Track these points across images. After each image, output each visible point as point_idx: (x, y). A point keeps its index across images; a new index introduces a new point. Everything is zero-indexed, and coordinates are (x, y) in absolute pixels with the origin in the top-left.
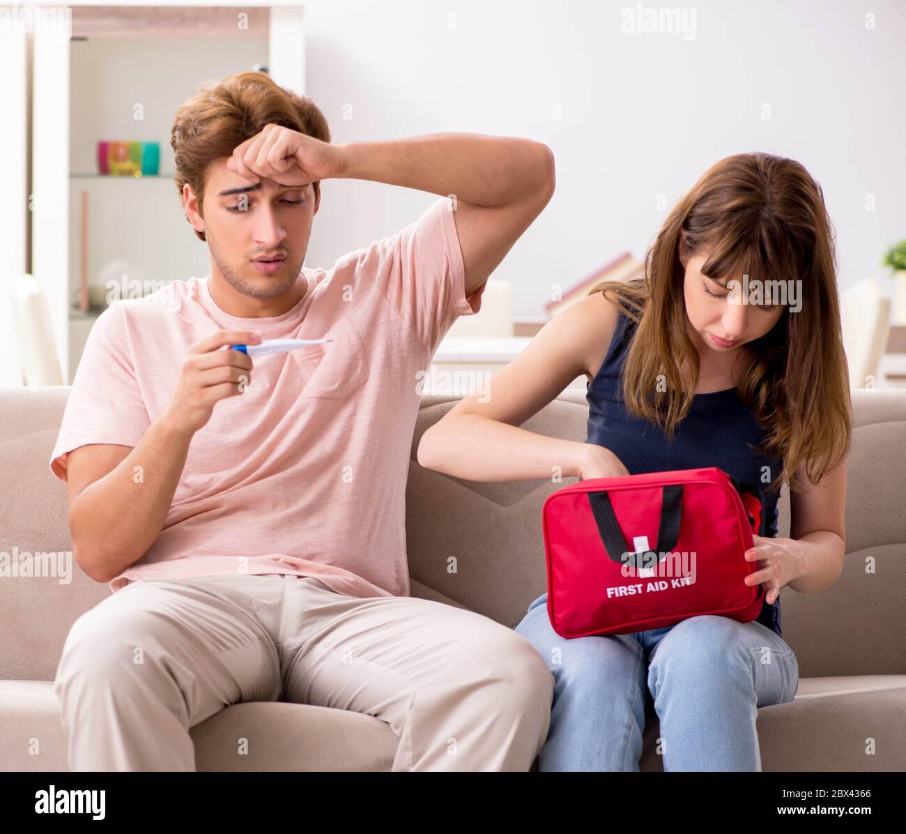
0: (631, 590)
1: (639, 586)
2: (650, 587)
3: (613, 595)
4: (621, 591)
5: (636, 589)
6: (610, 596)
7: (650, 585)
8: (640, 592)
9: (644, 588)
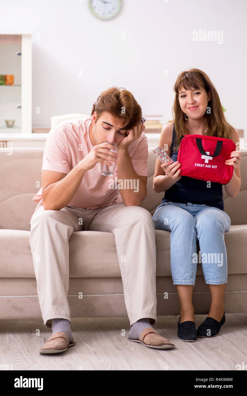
0: (201, 165)
1: (204, 165)
2: (206, 166)
3: (196, 166)
4: (199, 165)
5: (203, 165)
6: (195, 166)
7: (207, 165)
8: (203, 166)
9: (205, 166)
